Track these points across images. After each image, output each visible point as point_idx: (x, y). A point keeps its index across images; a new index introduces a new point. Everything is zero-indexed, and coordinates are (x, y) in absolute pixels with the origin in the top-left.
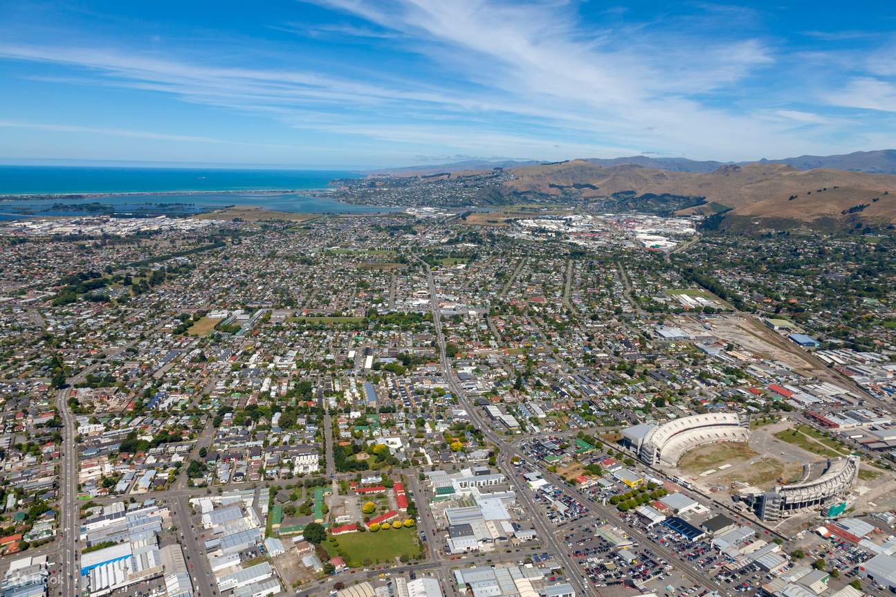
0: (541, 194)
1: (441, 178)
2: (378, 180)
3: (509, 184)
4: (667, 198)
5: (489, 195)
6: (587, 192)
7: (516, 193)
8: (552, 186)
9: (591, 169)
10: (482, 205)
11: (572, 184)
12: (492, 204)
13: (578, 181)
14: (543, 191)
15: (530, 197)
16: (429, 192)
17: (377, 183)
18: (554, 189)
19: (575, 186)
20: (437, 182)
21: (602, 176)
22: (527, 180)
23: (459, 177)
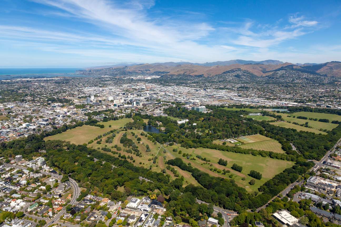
0: (136, 73)
1: (110, 69)
2: (91, 70)
3: (128, 70)
4: (164, 72)
5: (122, 73)
6: (148, 72)
7: (129, 72)
8: (139, 70)
9: (150, 66)
10: (120, 75)
11: (144, 70)
12: (123, 75)
13: (146, 69)
14: (137, 72)
15: (133, 73)
16: (107, 72)
17: (91, 71)
18: (140, 71)
19: (145, 70)
20: (109, 70)
21: (152, 68)
22: (132, 69)
23: (115, 69)
